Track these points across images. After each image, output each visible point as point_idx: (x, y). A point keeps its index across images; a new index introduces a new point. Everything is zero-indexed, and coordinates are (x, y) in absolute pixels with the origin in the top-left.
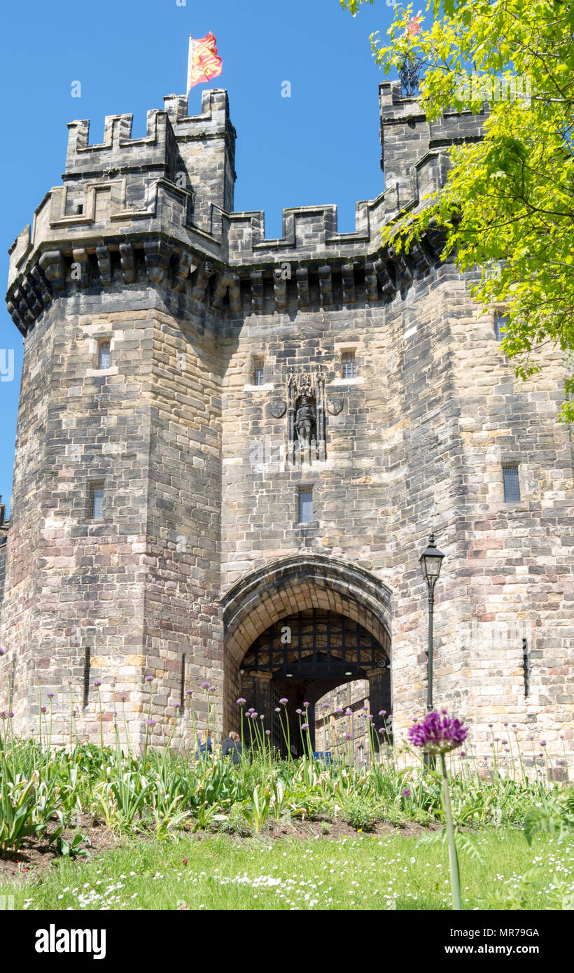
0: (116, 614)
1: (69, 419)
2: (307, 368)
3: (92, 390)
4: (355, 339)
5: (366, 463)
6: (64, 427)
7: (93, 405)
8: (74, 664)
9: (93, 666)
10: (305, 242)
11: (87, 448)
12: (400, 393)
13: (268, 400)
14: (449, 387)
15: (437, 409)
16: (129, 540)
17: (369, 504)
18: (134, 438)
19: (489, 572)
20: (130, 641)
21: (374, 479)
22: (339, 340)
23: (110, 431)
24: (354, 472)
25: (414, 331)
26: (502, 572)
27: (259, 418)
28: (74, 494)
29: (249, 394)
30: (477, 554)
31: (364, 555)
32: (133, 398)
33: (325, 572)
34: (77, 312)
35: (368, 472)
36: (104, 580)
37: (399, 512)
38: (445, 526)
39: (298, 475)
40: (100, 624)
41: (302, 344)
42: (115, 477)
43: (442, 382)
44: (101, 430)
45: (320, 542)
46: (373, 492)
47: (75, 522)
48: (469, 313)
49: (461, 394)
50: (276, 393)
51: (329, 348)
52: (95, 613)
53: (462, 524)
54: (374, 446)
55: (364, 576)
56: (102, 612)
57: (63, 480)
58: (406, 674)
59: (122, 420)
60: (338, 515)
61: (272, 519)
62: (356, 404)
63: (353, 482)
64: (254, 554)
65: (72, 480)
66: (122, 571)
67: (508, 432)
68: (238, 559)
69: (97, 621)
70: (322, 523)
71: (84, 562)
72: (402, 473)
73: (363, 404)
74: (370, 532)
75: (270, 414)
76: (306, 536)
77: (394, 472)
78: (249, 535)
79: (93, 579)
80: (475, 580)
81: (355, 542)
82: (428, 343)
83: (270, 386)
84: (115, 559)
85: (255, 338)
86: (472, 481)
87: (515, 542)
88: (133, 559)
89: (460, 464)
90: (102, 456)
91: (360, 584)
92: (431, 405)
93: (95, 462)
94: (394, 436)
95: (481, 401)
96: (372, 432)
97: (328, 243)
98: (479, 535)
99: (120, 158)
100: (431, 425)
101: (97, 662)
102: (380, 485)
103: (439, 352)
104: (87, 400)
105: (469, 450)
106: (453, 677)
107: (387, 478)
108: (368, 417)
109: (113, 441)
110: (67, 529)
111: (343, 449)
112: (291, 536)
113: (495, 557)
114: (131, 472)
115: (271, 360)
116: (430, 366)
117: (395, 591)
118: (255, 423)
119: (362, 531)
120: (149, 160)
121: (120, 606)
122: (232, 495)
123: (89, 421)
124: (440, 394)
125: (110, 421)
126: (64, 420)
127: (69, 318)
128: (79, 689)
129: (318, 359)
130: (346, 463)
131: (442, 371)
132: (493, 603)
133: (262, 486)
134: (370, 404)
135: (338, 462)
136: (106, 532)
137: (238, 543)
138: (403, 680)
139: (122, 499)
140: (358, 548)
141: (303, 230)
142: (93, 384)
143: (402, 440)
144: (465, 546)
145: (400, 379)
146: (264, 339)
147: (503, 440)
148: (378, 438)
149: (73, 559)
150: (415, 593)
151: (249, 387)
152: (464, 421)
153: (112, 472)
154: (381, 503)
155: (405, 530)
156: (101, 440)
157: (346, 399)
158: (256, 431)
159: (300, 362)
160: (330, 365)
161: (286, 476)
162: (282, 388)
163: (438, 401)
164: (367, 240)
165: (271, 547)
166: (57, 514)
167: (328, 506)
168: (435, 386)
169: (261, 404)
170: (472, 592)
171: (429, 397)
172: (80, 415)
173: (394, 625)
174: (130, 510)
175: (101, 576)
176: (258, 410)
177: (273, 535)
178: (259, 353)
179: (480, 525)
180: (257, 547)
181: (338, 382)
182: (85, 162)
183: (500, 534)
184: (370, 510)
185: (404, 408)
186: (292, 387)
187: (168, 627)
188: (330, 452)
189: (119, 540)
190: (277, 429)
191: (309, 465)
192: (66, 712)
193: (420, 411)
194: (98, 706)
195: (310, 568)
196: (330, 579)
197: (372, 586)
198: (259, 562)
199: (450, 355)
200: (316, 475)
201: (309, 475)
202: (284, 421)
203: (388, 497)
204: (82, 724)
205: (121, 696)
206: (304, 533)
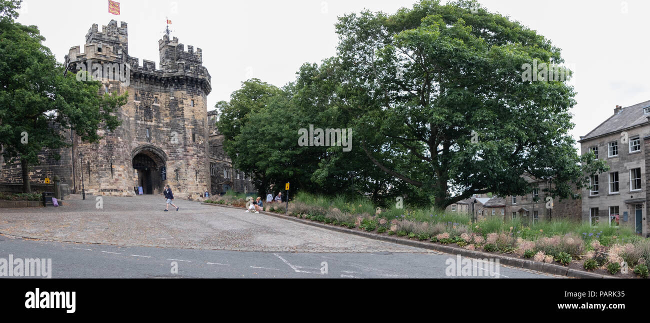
0: (117, 156)
2: (148, 99)
4: (158, 94)
5: (161, 125)
8: (108, 166)
9: (113, 168)
10: (149, 69)
12: (169, 111)
13: (139, 105)
14: (183, 114)
15: (179, 118)
16: (118, 138)
17: (162, 134)
19: (190, 156)
20: (121, 162)
21: (162, 129)
24: (159, 127)
25: (173, 98)
26: (193, 156)
27: (137, 109)
29: (135, 103)
30: (188, 152)
31: (161, 146)
33: (152, 148)
35: (161, 127)
36: (113, 147)
38: (181, 144)
39: (147, 125)
40: (114, 157)
41: (146, 93)
43: (180, 113)
45: (152, 141)
46: (162, 132)
48: (187, 99)
49: (185, 117)
50: (141, 104)
51: (153, 96)
52: (112, 155)
53: (185, 145)
54: (162, 121)
55: (160, 150)
56: (114, 155)
58: (171, 173)
60: (155, 136)
61: (142, 134)
62: (158, 110)
63: (158, 129)
64: (138, 142)
66: (117, 145)
67: (193, 127)
68: (134, 143)
70: (152, 138)
71: (108, 142)
74: (162, 141)
75: (140, 109)
76: (149, 140)
78: (137, 138)
79: (111, 147)
80: (188, 157)
81: (159, 143)
82: (177, 103)
83: (140, 102)
84: (115, 142)
85: (136, 89)
86: (187, 136)
87: (194, 150)
88: (120, 143)
89: (185, 132)
91: (160, 152)
92: (178, 117)
94: (167, 120)
95: (189, 119)
96: (162, 118)
97: (154, 71)
98: (188, 148)
100: (177, 121)
101: (114, 167)
102: (164, 131)
103: (180, 106)
105: (187, 130)
106: (183, 176)
107: (165, 129)
108: (161, 114)
110: (103, 133)
111: (156, 121)
112: (146, 140)
113: (192, 152)
115: (140, 95)
116: (177, 108)
117: (168, 155)
119: (160, 140)
121: (118, 153)
122: (132, 127)
128: (110, 172)
129: (150, 98)
130: (157, 124)
131: (181, 110)
132: (191, 162)
133: (139, 126)
134: (161, 111)
135: (155, 123)
137: (134, 139)
138: (170, 175)
141: (148, 66)
143: (169, 122)
144: (186, 149)
145: (169, 108)
146: (138, 90)
147: (193, 129)
148: (163, 120)
149: (105, 141)
150: (174, 156)
151: (135, 101)
152: (186, 123)
154: (164, 135)
157: (157, 108)
158: (137, 112)
159: (146, 97)
160: (153, 99)
161: (144, 125)
163: (180, 116)
164: (163, 73)
165: (142, 141)
167: (153, 133)
170: (187, 159)
171: (177, 115)
173: (167, 162)
176: (137, 107)
177: (142, 138)
178: (137, 93)
179: (189, 146)
180: (138, 141)
181: (155, 104)
183: (192, 148)
184: (162, 136)
185: (170, 115)
186: (144, 104)
187: (126, 159)
188: (154, 121)
189: (116, 138)
190: (142, 113)
191: (149, 123)
192: (108, 178)
193: (175, 117)
194: (115, 177)
195: (150, 147)
196: (153, 150)
197: (163, 153)
198: (139, 144)
199: (183, 107)
200: (150, 125)
201: (149, 125)
202: (143, 111)
203: (166, 134)
204: (112, 181)
205: (120, 175)
206: (149, 139)
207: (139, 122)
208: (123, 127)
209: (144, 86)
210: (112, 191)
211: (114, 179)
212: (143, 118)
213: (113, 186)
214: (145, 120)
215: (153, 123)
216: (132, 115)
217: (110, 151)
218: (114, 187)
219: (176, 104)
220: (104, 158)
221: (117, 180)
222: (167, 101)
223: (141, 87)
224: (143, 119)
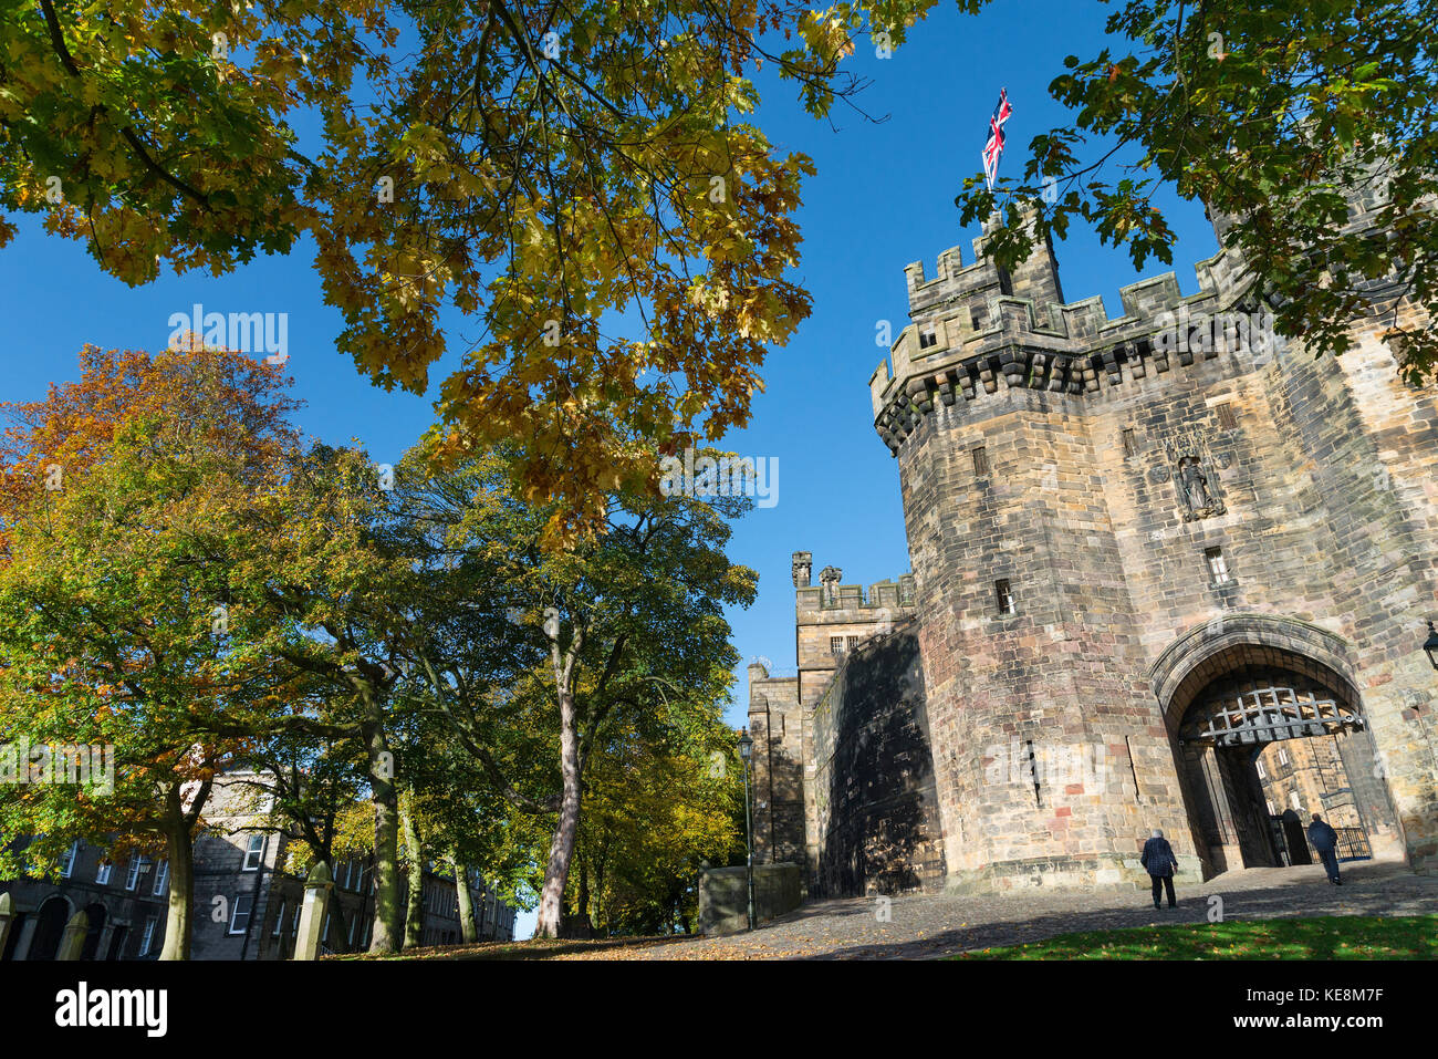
0: (1051, 704)
1: (963, 527)
2: (1182, 430)
3: (978, 495)
4: (1227, 391)
5: (1274, 512)
6: (959, 533)
7: (982, 509)
10: (1151, 314)
11: (985, 549)
12: (1295, 436)
13: (1148, 468)
14: (1357, 423)
15: (1346, 446)
16: (1046, 630)
17: (1290, 553)
18: (1027, 532)
20: (1071, 730)
21: (1287, 527)
22: (1209, 396)
23: (1003, 529)
24: (1265, 523)
27: (1143, 485)
28: (982, 593)
29: (1127, 467)
31: (1300, 605)
32: (1019, 496)
34: (948, 427)
35: (1279, 521)
36: (1031, 672)
37: (1330, 557)
39: (1200, 536)
40: (1037, 714)
41: (1169, 406)
42: (1018, 572)
43: (1345, 419)
44: (994, 530)
45: (1244, 599)
46: (1292, 539)
47: (989, 620)
49: (1374, 428)
50: (1156, 459)
51: (1201, 405)
52: (1028, 706)
54: (1277, 492)
55: (1304, 628)
56: (1035, 705)
57: (969, 582)
58: (1393, 734)
59: (1013, 517)
60: (1259, 570)
61: (1184, 584)
62: (1246, 454)
63: (1266, 533)
64: (1175, 622)
65: (978, 580)
66: (1046, 661)
68: (1154, 627)
69: (1032, 713)
70: (1241, 581)
71: (1006, 657)
72: (1321, 516)
73: (1254, 454)
74: (1300, 582)
75: (1154, 481)
76: (1226, 596)
77: (1309, 517)
78: (1163, 604)
79: (1020, 672)
81: (1286, 596)
82: (1316, 383)
83: (1146, 454)
84: (1037, 651)
85: (1120, 412)
88: (1055, 647)
90: (1000, 554)
91: (1301, 635)
92: (1338, 444)
93: (995, 560)
94: (1298, 482)
95: (1399, 429)
96: (1272, 479)
97: (1175, 310)
99: (957, 286)
100: (1344, 464)
102: (1297, 532)
103: (1332, 390)
104: (977, 505)
105: (1401, 483)
107: (1304, 523)
108: (1262, 464)
109: (1009, 538)
110: (983, 627)
111: (1243, 502)
112: (1209, 599)
114: (1032, 564)
115: (1141, 431)
116: (1325, 405)
117: (1350, 641)
118: (1140, 492)
119: (1290, 582)
120: (984, 282)
121: (1053, 695)
122: (1135, 565)
123: (981, 524)
124: (1345, 432)
125: (1003, 518)
126: (958, 527)
127: (942, 434)
129: (1191, 419)
130: (1252, 516)
131: (1342, 409)
133: (1164, 552)
134: (1262, 452)
135: (1241, 515)
136: (1021, 626)
137: (1153, 613)
138: (1391, 741)
139: (1029, 592)
140: (1291, 600)
141: (1145, 303)
142: (978, 489)
143: (1311, 483)
144: (1428, 585)
145: (1290, 421)
146: (1129, 410)
148: (1281, 485)
149: (994, 655)
151: (1125, 461)
152: (1385, 454)
153: (1014, 566)
154: (1304, 550)
155: (1343, 574)
156: (997, 539)
157: (1234, 452)
158: (1143, 499)
159: (1172, 425)
160: (1206, 421)
161: (1187, 539)
162: (1159, 454)
163: (1346, 438)
164: (1216, 296)
165: (1191, 612)
166: (970, 615)
167: (1243, 561)
168: (1338, 424)
169: (1142, 472)
171: (1332, 436)
172: (972, 520)
173: (1359, 677)
174: (1040, 600)
175: (1026, 668)
176: (1140, 479)
177: (1189, 600)
178: (1128, 425)
180: (1174, 615)
181: (1220, 436)
182: (926, 297)
184: (1292, 559)
185: (1304, 450)
186: (1170, 451)
187: (1104, 711)
188: (1230, 507)
189: (1036, 631)
190: (1166, 494)
191: (1210, 524)
192: (1022, 810)
193: (1326, 451)
194: (1054, 799)
195: (1240, 628)
196: (1263, 635)
197: (1319, 638)
198: (1180, 630)
199: (1348, 390)
200: (1220, 532)
201: (1212, 534)
202: (1171, 485)
203: (1311, 543)
204: (1041, 820)
205: (1076, 789)
206: (1224, 593)
207: (1160, 535)
208: (1072, 580)
209: (1154, 385)
210: (1043, 868)
211: (1050, 813)
212: (1175, 512)
213: (1050, 841)
214: (1188, 519)
215: (1234, 516)
216: (1125, 520)
217: (1017, 690)
218: (1053, 847)
219: (1315, 393)
220: (996, 724)
221: (1062, 813)
222: (1277, 400)
223: (1144, 395)
224: (1178, 516)
